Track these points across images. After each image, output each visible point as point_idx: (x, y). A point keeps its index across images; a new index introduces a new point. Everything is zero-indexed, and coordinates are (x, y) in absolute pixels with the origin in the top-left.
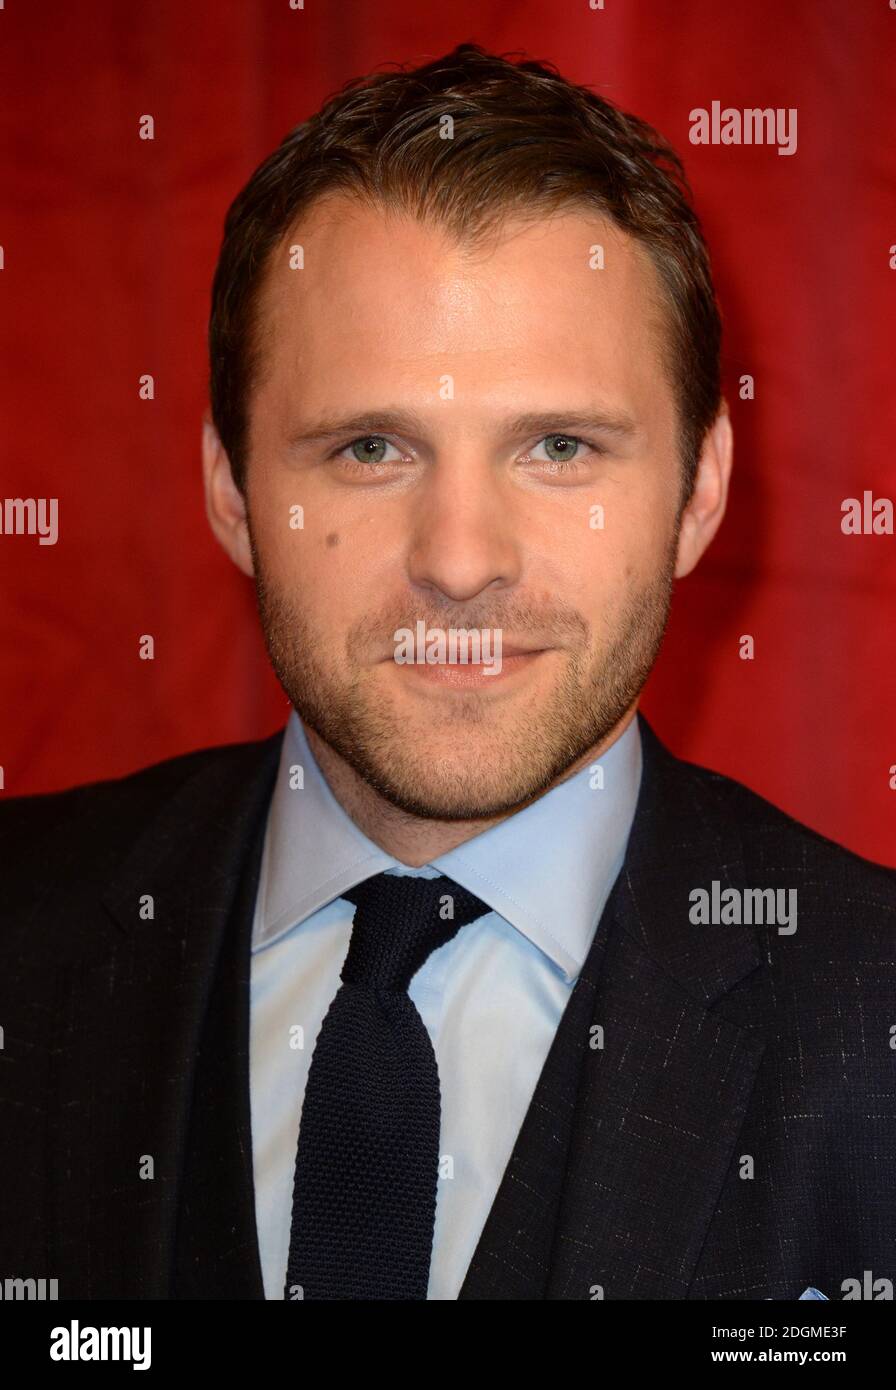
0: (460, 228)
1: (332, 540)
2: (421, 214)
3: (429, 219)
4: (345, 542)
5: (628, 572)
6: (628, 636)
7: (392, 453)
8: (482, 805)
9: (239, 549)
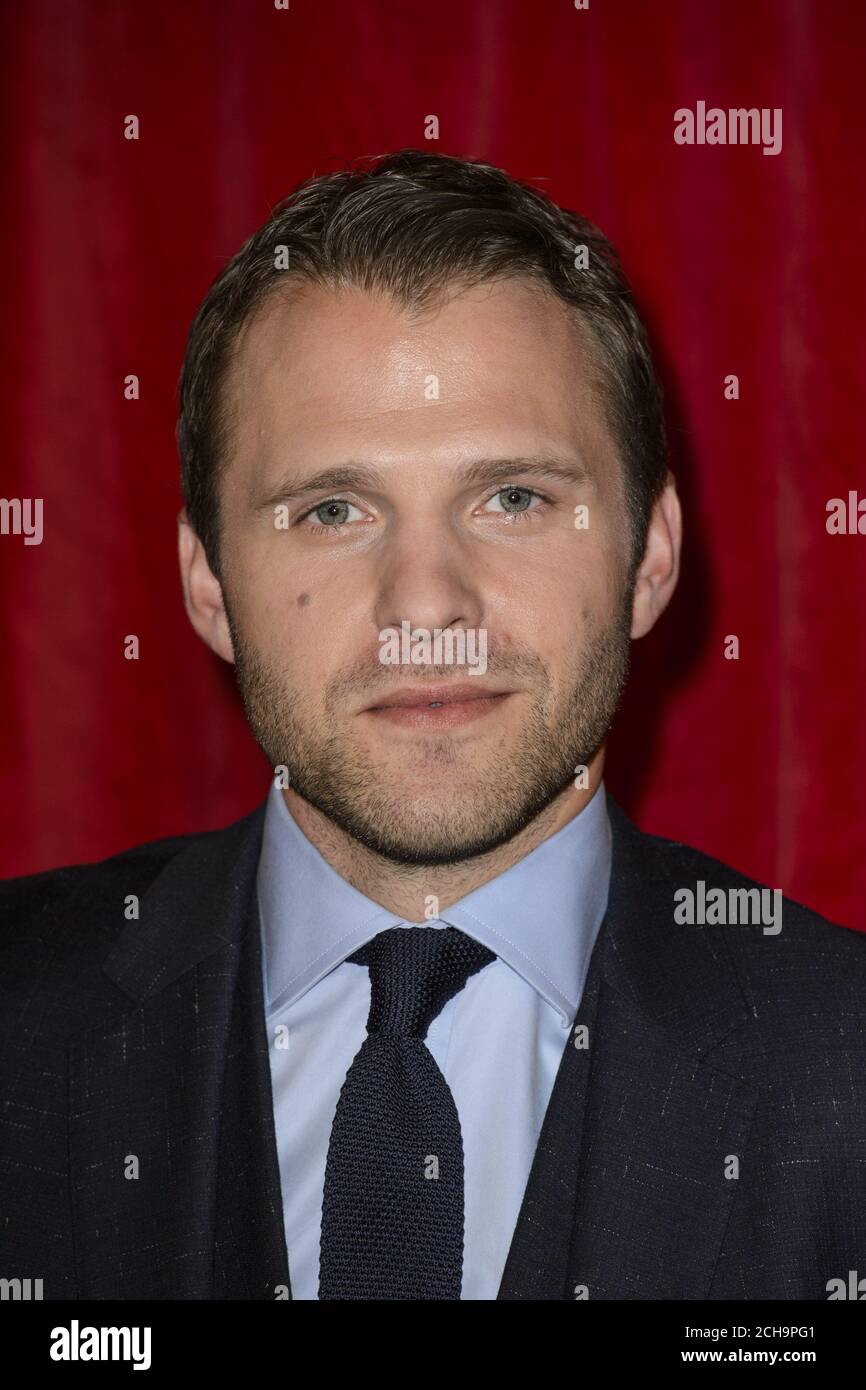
0: (404, 293)
1: (303, 600)
2: (368, 284)
3: (375, 288)
4: (315, 602)
5: (585, 614)
6: (588, 678)
7: (354, 514)
8: (459, 841)
9: (219, 638)
